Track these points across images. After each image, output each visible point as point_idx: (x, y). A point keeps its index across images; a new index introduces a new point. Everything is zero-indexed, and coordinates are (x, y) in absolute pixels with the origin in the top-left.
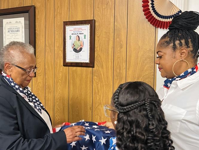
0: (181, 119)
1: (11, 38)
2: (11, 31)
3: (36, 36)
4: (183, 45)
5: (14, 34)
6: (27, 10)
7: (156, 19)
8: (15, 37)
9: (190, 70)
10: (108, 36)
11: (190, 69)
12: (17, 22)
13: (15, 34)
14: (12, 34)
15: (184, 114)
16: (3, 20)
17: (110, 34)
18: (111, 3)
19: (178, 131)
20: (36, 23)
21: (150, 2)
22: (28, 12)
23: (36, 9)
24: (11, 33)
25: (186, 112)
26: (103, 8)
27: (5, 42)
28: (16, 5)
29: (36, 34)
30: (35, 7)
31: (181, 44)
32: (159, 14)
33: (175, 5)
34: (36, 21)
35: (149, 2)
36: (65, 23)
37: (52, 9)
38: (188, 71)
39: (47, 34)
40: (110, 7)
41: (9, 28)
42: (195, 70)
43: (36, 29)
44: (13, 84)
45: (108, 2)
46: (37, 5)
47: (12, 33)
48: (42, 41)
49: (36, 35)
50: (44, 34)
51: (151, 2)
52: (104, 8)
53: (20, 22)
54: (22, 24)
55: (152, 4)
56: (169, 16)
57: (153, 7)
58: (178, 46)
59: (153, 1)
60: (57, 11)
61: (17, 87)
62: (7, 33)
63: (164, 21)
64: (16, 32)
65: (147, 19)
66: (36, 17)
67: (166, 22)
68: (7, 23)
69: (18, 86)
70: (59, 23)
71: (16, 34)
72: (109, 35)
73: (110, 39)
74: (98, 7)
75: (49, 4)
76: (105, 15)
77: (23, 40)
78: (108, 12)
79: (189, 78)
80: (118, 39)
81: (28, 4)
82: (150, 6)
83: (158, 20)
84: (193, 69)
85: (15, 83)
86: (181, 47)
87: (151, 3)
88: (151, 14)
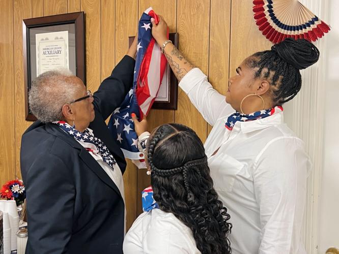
0: (236, 174)
1: (48, 63)
2: (48, 52)
3: (87, 61)
4: (269, 78)
5: (52, 58)
6: (73, 19)
7: (276, 32)
8: (54, 61)
9: (263, 112)
10: (199, 58)
11: (264, 110)
12: (57, 38)
13: (54, 57)
14: (50, 58)
15: (241, 168)
16: (36, 35)
17: (202, 56)
18: (203, 6)
19: (231, 190)
20: (87, 40)
21: (266, 4)
22: (74, 23)
23: (87, 18)
24: (47, 55)
25: (243, 166)
26: (192, 13)
27: (38, 69)
28: (56, 10)
29: (87, 56)
30: (85, 14)
31: (267, 75)
32: (282, 24)
33: (308, 8)
34: (87, 37)
35: (264, 4)
36: (131, 39)
37: (111, 17)
38: (260, 112)
39: (103, 57)
40: (203, 12)
41: (45, 47)
42: (270, 113)
43: (87, 48)
44: (72, 131)
45: (200, 4)
46: (89, 11)
47: (50, 55)
48: (96, 68)
49: (87, 58)
50: (99, 57)
51: (268, 4)
52: (194, 15)
53: (61, 38)
54: (64, 40)
55: (270, 7)
56: (297, 27)
57: (271, 11)
58: (263, 76)
59: (270, 2)
60: (120, 20)
61: (78, 135)
62: (42, 56)
63: (288, 34)
64: (56, 55)
65: (261, 31)
66: (87, 31)
67: (292, 35)
68: (42, 40)
69: (80, 133)
70: (122, 40)
71: (56, 57)
72: (201, 58)
73: (203, 64)
74: (184, 13)
75: (106, 9)
76: (194, 26)
77: (67, 67)
78: (200, 22)
79: (259, 121)
80: (215, 64)
81: (73, 9)
82: (267, 9)
83: (280, 33)
84: (268, 111)
85: (74, 129)
86: (265, 78)
87: (267, 6)
88: (267, 22)
